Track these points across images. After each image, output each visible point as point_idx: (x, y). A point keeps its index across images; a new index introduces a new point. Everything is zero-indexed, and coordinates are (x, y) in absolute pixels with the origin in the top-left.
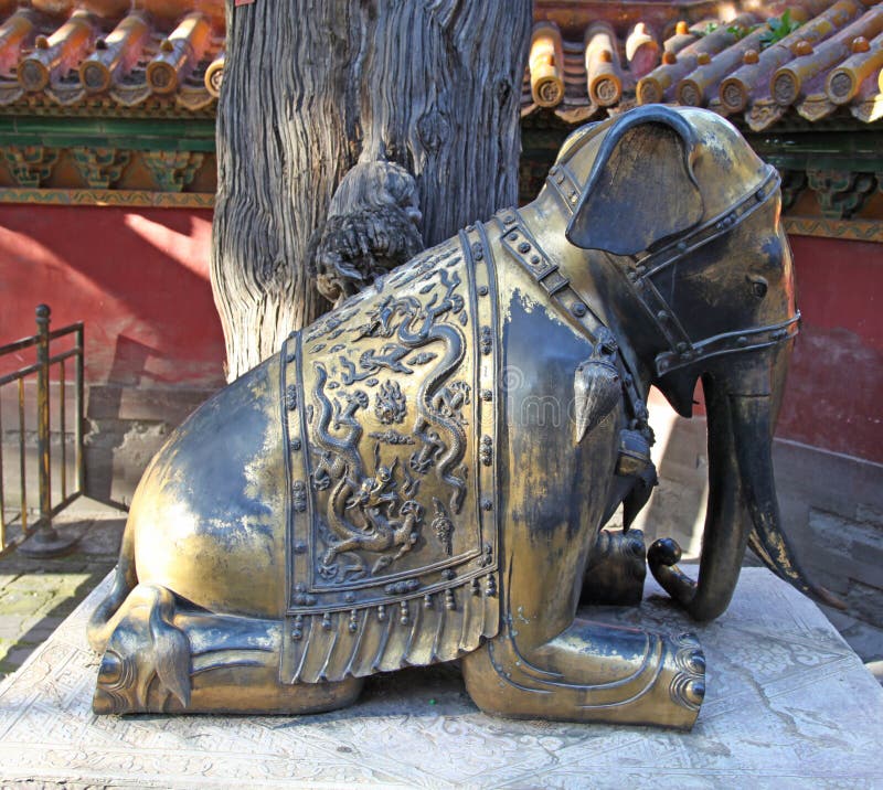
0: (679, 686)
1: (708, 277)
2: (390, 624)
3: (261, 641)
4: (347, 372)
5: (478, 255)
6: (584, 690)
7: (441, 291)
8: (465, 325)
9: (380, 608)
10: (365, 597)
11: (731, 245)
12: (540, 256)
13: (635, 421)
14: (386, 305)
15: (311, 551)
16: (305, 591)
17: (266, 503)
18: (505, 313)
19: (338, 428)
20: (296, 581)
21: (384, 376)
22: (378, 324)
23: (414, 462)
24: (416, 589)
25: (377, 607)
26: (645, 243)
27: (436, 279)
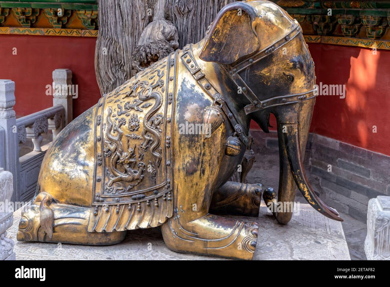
0: (246, 242)
1: (264, 73)
2: (133, 211)
3: (82, 215)
4: (119, 110)
5: (172, 64)
6: (207, 242)
7: (157, 78)
8: (163, 92)
9: (129, 205)
10: (124, 200)
11: (274, 60)
12: (194, 64)
13: (235, 133)
14: (136, 84)
15: (102, 181)
16: (99, 197)
17: (87, 162)
18: (179, 87)
19: (114, 133)
20: (96, 192)
21: (132, 112)
22: (132, 91)
23: (142, 146)
24: (143, 197)
25: (128, 204)
26: (235, 59)
27: (156, 74)
